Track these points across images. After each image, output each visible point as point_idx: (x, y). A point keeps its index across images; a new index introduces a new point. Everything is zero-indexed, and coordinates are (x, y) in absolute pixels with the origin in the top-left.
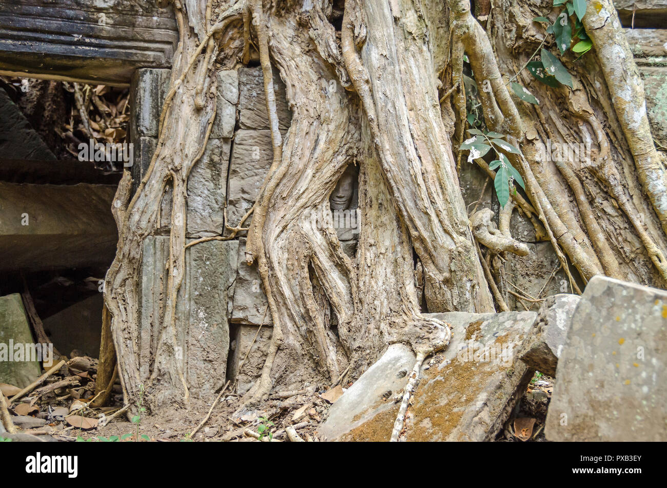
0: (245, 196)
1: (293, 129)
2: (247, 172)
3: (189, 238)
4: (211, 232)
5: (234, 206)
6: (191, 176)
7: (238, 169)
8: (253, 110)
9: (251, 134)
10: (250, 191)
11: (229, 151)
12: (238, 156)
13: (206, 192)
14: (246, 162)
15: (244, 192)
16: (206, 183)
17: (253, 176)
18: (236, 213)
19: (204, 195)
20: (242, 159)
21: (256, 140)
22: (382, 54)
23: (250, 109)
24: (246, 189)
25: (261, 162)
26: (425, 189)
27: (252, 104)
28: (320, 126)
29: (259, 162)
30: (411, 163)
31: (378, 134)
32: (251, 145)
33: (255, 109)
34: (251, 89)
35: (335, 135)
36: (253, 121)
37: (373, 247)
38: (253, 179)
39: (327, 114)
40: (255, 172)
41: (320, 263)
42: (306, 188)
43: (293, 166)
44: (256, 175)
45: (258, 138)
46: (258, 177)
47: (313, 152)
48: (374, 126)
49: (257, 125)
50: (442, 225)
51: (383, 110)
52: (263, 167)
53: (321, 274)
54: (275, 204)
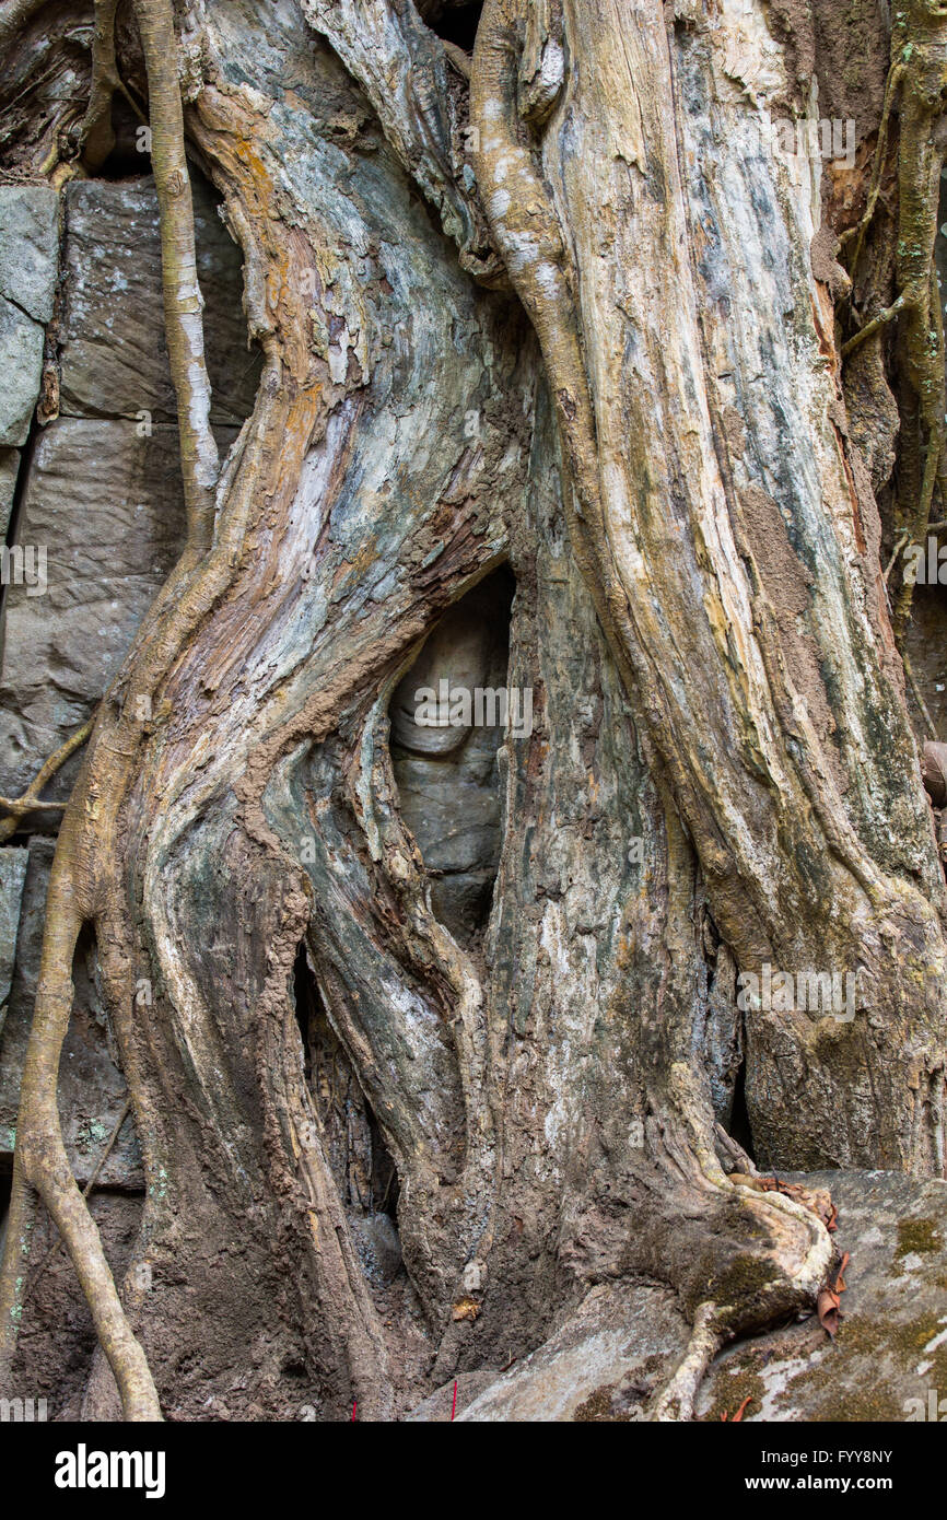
0: (63, 677)
1: (260, 423)
2: (75, 586)
5: (19, 712)
8: (112, 344)
9: (100, 438)
10: (81, 659)
12: (44, 519)
15: (57, 659)
17: (97, 599)
18: (23, 743)
21: (117, 462)
22: (620, 158)
23: (100, 340)
24: (66, 650)
25: (132, 550)
26: (766, 685)
27: (109, 322)
28: (366, 420)
29: (124, 547)
30: (712, 579)
31: (589, 461)
32: (97, 480)
33: (122, 342)
34: (108, 261)
35: (425, 456)
36: (111, 385)
37: (550, 902)
38: (94, 614)
39: (398, 373)
40: (105, 587)
41: (342, 954)
42: (298, 657)
43: (250, 567)
44: (111, 597)
45: (128, 455)
46: (115, 605)
47: (332, 519)
48: (576, 432)
49: (122, 404)
50: (824, 829)
51: (614, 372)
52: (139, 567)
53: (340, 996)
54: (176, 714)
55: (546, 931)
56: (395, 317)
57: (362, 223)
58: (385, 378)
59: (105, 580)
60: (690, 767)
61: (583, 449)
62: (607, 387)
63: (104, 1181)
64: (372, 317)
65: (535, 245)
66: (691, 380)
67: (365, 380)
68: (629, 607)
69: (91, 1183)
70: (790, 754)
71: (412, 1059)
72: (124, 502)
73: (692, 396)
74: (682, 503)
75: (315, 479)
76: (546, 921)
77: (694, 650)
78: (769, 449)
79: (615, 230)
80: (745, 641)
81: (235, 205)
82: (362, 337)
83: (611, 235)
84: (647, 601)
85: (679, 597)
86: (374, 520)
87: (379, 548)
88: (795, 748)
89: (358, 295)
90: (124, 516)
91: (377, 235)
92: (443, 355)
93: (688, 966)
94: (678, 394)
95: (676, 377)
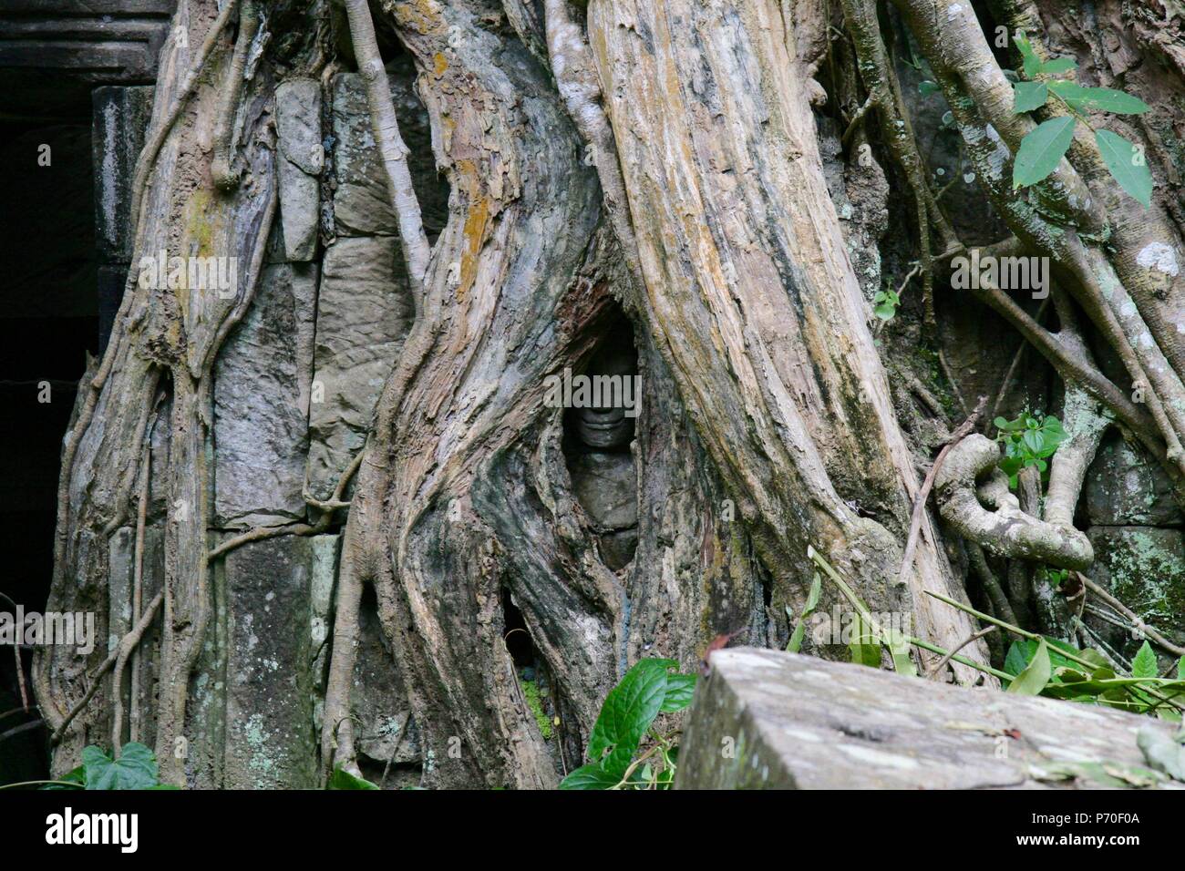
0: (350, 416)
1: (446, 233)
2: (352, 352)
3: (223, 532)
4: (275, 513)
5: (323, 442)
6: (222, 367)
7: (329, 345)
8: (366, 184)
9: (363, 250)
10: (358, 402)
11: (312, 296)
12: (331, 309)
13: (262, 407)
14: (348, 326)
15: (345, 405)
16: (262, 382)
17: (367, 361)
18: (328, 462)
19: (259, 417)
20: (338, 318)
21: (374, 265)
22: (623, 26)
23: (358, 183)
24: (349, 397)
25: (388, 324)
26: (757, 388)
27: (364, 169)
28: (521, 222)
29: (383, 323)
30: (713, 317)
31: (630, 241)
32: (362, 279)
33: (372, 182)
34: (360, 128)
35: (563, 243)
36: (367, 213)
37: (667, 548)
38: (366, 371)
39: (541, 187)
40: (372, 352)
41: (534, 594)
42: (490, 390)
43: (448, 331)
44: (376, 359)
45: (380, 260)
46: (380, 363)
47: (504, 293)
48: (617, 221)
49: (375, 225)
50: (806, 488)
51: (635, 177)
52: (393, 336)
53: (537, 623)
54: (410, 436)
55: (665, 568)
56: (536, 148)
57: (510, 85)
58: (530, 191)
59: (372, 347)
60: (722, 449)
61: (622, 232)
62: (634, 189)
63: (399, 760)
64: (521, 150)
65: (579, 93)
66: (685, 178)
67: (517, 194)
68: (668, 342)
69: (389, 762)
70: (778, 436)
71: (590, 664)
72: (380, 292)
73: (686, 189)
74: (688, 265)
75: (490, 265)
76: (665, 561)
77: (710, 367)
78: (761, 220)
79: (624, 77)
80: (739, 359)
81: (422, 81)
82: (512, 165)
83: (622, 81)
84: (678, 337)
85: (695, 331)
86: (533, 291)
87: (538, 311)
88: (780, 431)
89: (508, 136)
90: (381, 301)
91: (520, 92)
92: (570, 172)
93: (744, 589)
94: (676, 189)
95: (673, 177)
